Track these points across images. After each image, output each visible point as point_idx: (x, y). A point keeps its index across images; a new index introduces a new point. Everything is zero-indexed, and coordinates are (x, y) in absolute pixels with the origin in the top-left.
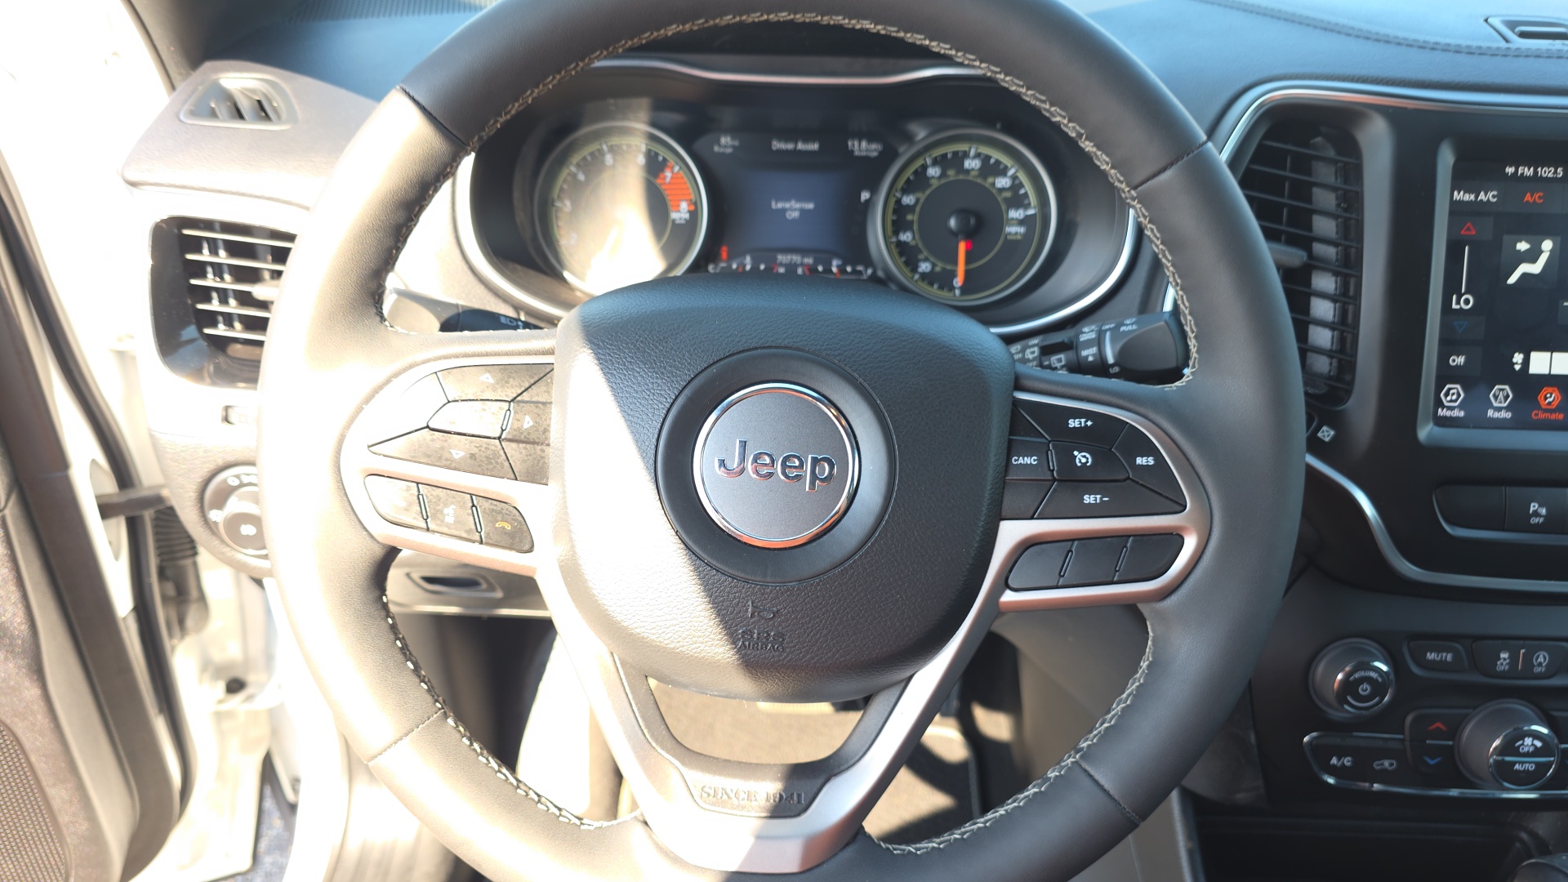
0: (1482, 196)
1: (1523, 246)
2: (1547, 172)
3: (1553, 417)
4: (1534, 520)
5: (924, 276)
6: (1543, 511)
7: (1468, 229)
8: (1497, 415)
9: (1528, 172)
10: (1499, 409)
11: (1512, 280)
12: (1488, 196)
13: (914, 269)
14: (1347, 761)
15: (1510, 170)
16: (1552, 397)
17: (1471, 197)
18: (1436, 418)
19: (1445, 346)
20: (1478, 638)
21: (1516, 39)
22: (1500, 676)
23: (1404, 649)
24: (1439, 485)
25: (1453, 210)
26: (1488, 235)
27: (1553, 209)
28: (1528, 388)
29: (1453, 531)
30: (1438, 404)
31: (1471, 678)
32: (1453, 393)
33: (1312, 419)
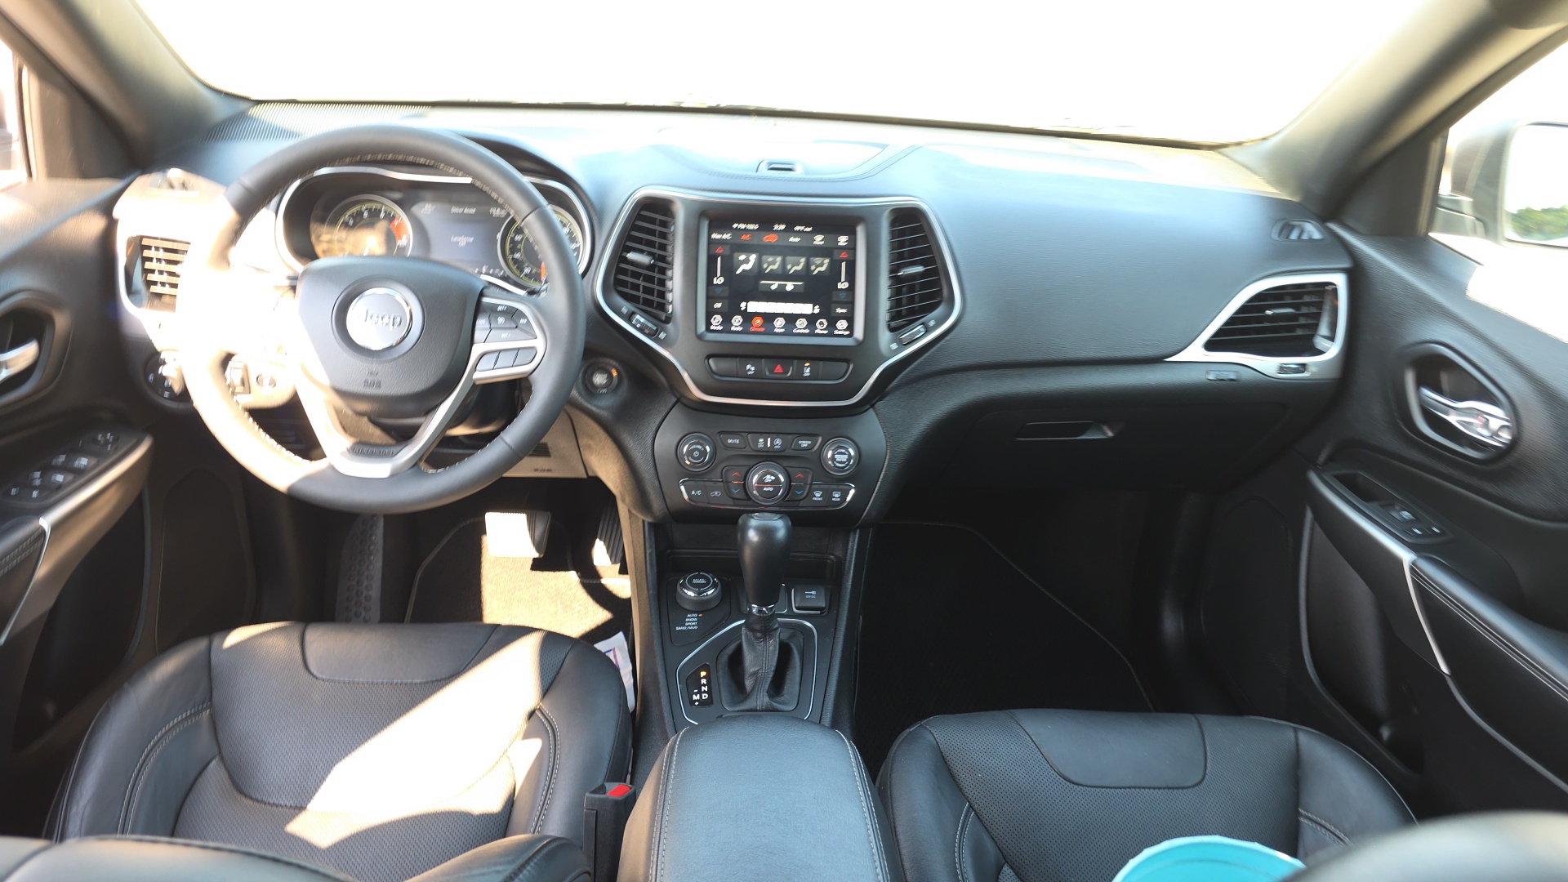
0: (724, 236)
1: (742, 257)
2: (751, 227)
3: (760, 329)
4: (749, 373)
5: (526, 275)
6: (753, 368)
7: (719, 250)
8: (736, 329)
9: (743, 226)
10: (737, 326)
11: (738, 272)
12: (727, 236)
13: (522, 271)
14: (700, 493)
15: (736, 226)
16: (758, 321)
17: (720, 236)
18: (708, 329)
19: (710, 299)
20: (750, 433)
21: (764, 171)
22: (760, 450)
23: (718, 438)
24: (709, 357)
25: (710, 242)
26: (727, 252)
27: (755, 242)
28: (748, 317)
29: (717, 377)
30: (709, 324)
31: (748, 451)
32: (717, 319)
33: (658, 329)
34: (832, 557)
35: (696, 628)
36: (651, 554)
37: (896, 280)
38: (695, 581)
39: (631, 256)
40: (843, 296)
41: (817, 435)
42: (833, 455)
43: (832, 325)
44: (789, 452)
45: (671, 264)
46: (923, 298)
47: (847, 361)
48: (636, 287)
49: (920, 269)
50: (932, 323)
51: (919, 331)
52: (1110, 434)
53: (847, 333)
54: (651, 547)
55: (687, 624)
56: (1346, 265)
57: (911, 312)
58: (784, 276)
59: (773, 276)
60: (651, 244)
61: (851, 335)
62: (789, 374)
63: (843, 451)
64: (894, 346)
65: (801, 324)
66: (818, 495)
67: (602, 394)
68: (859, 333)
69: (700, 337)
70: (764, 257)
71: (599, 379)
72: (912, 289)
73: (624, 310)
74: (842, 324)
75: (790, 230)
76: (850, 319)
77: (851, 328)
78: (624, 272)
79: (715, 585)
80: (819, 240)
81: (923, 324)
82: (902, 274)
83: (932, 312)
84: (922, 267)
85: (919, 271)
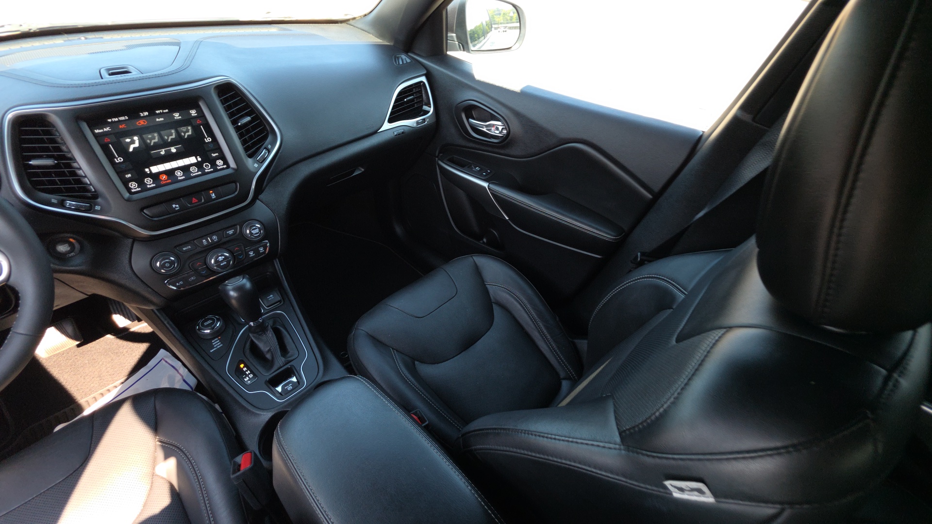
0: (105, 130)
1: (128, 140)
2: (122, 118)
3: (168, 181)
4: (177, 209)
6: (177, 206)
7: (107, 140)
8: (151, 186)
9: (116, 119)
10: (150, 185)
11: (131, 150)
12: (107, 129)
14: (181, 283)
15: (110, 120)
16: (164, 177)
17: (102, 131)
18: (131, 193)
19: (120, 173)
20: (194, 240)
21: (107, 78)
22: (207, 246)
23: (176, 250)
24: (142, 210)
25: (96, 136)
26: (114, 139)
27: (132, 128)
28: (155, 177)
29: (156, 219)
30: (129, 190)
31: (199, 249)
32: (133, 186)
33: (91, 205)
34: (268, 273)
35: (221, 345)
36: (168, 323)
37: (238, 129)
38: (206, 324)
39: (33, 162)
40: (211, 146)
41: (235, 225)
42: (250, 232)
43: (214, 165)
44: (224, 240)
45: (73, 159)
46: (257, 134)
47: (235, 182)
49: (248, 119)
50: (270, 147)
51: (265, 153)
52: (363, 170)
53: (225, 166)
54: (165, 320)
55: (215, 346)
56: (425, 72)
57: (254, 144)
58: (166, 144)
59: (157, 146)
60: (46, 149)
61: (228, 167)
62: (203, 201)
63: (255, 227)
64: (256, 165)
65: (194, 169)
66: (252, 253)
67: (72, 257)
68: (232, 164)
69: (128, 200)
70: (144, 136)
71: (62, 248)
72: (248, 131)
73: (54, 201)
74: (219, 163)
75: (152, 114)
76: (223, 157)
77: (226, 162)
78: (36, 175)
79: (218, 320)
80: (177, 116)
81: (265, 148)
82: (239, 124)
83: (266, 140)
84: (249, 117)
85: (248, 120)
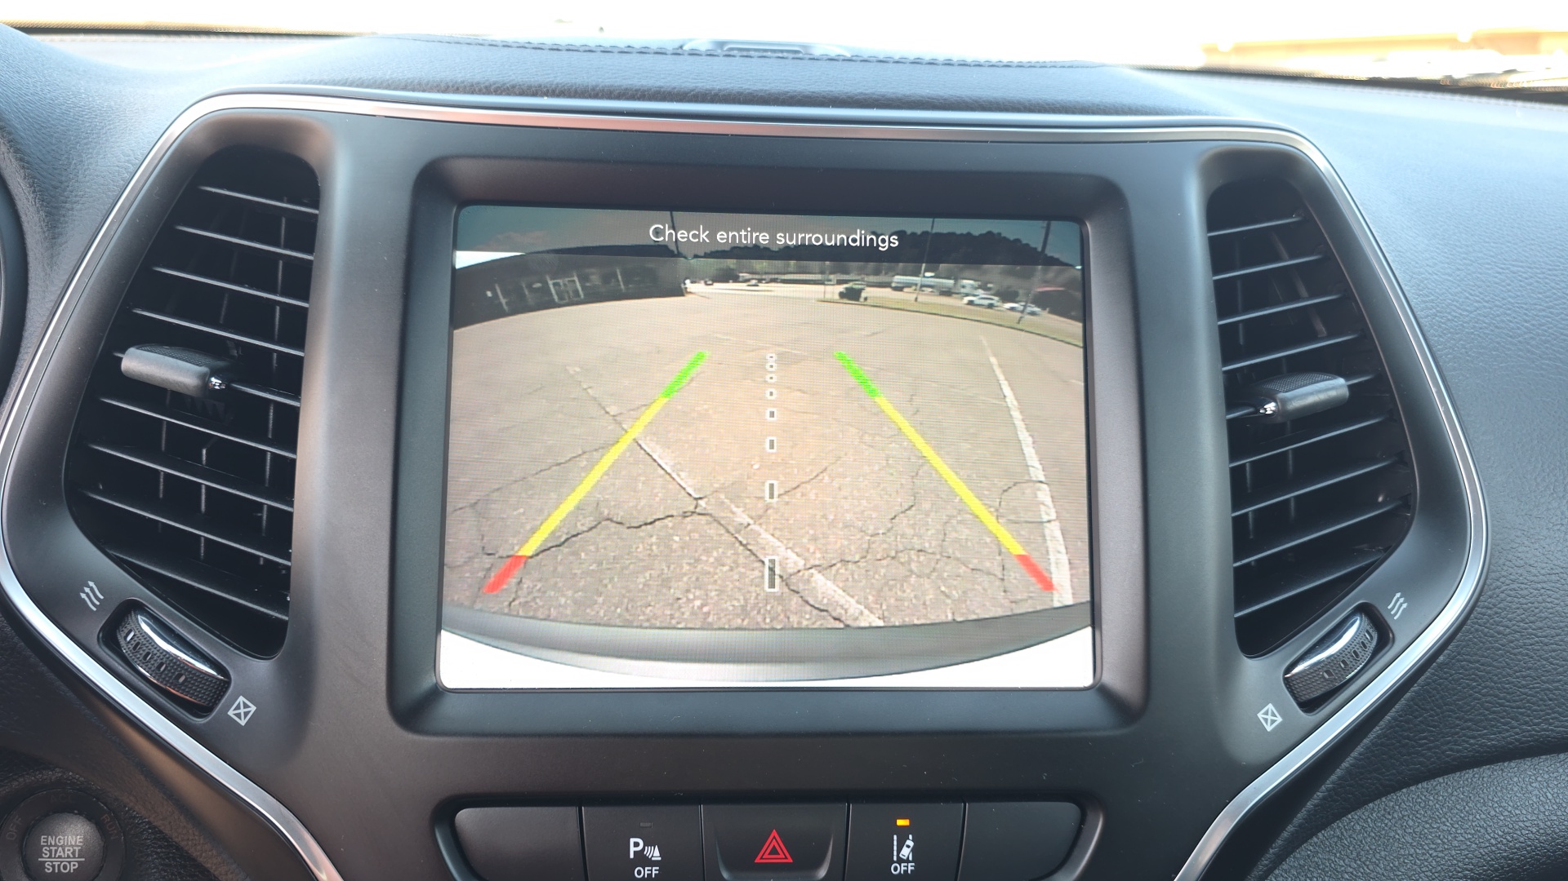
4: (641, 873)
6: (654, 854)
24: (452, 804)
33: (223, 686)
37: (1246, 436)
39: (138, 362)
47: (1084, 800)
48: (181, 499)
49: (1331, 388)
50: (1394, 607)
51: (1356, 645)
62: (822, 869)
64: (1273, 713)
68: (1122, 664)
69: (413, 718)
73: (91, 596)
81: (1366, 610)
82: (1270, 407)
83: (1389, 550)
84: (1341, 381)
85: (1333, 393)
